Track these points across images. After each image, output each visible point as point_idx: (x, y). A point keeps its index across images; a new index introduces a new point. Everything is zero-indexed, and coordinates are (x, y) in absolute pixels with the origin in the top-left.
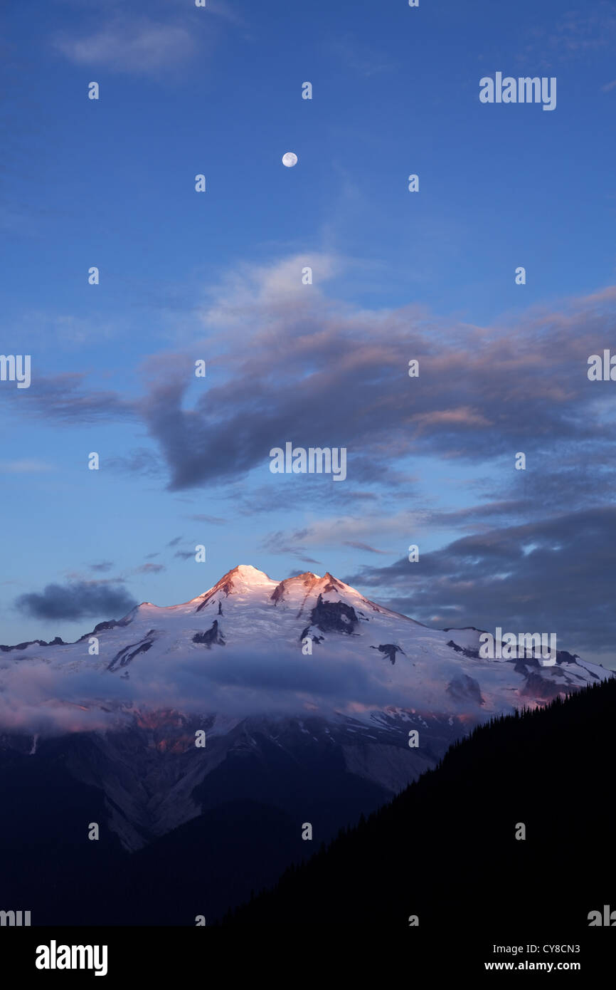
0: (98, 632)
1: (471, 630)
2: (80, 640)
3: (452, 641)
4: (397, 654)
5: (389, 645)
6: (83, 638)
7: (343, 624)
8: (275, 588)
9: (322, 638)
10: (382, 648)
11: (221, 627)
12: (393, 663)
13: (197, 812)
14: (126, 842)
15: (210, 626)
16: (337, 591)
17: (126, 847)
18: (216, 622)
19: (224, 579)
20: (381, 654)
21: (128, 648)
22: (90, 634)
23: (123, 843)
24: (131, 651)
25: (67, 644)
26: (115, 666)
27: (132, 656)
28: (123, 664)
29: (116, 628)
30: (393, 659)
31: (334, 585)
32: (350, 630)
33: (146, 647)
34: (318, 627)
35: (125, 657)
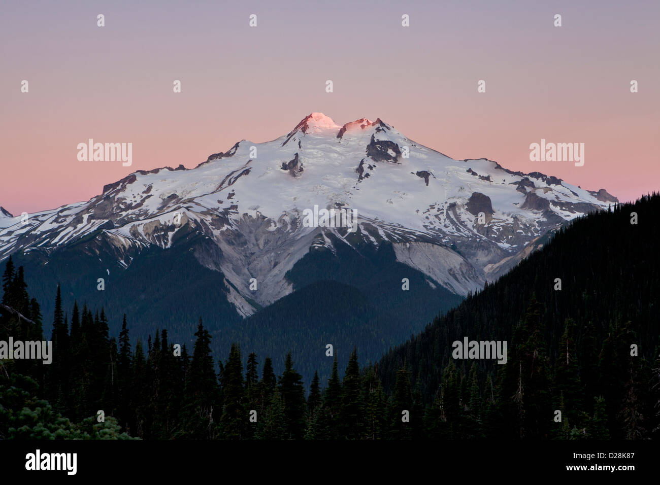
0: (210, 161)
1: (485, 160)
2: (197, 167)
3: (470, 169)
4: (430, 177)
5: (424, 172)
6: (200, 165)
7: (390, 156)
8: (339, 130)
9: (375, 166)
10: (419, 174)
11: (300, 156)
12: (427, 185)
13: (288, 290)
14: (240, 310)
15: (293, 158)
16: (385, 132)
17: (241, 314)
18: (297, 155)
19: (301, 124)
20: (418, 178)
21: (233, 173)
22: (205, 162)
23: (238, 310)
24: (235, 175)
25: (188, 170)
26: (224, 185)
27: (236, 178)
28: (230, 184)
29: (223, 158)
30: (427, 181)
31: (383, 127)
32: (395, 160)
33: (247, 172)
34: (372, 158)
35: (231, 179)
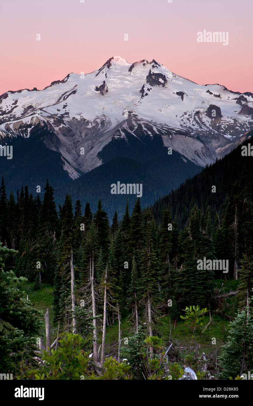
0: (52, 86)
1: (218, 85)
2: (45, 89)
3: (208, 90)
4: (185, 96)
5: (181, 92)
6: (46, 88)
7: (161, 83)
8: (130, 66)
9: (151, 89)
10: (178, 93)
11: (107, 83)
12: (183, 100)
13: (99, 163)
14: (71, 174)
15: (102, 84)
16: (158, 68)
17: (72, 177)
18: (104, 82)
19: (107, 63)
20: (177, 96)
21: (66, 93)
22: (49, 86)
23: (70, 175)
24: (67, 94)
25: (39, 91)
26: (61, 100)
27: (68, 96)
28: (64, 99)
29: (60, 84)
30: (182, 98)
31: (156, 65)
32: (164, 85)
33: (74, 92)
34: (150, 84)
35: (65, 96)
